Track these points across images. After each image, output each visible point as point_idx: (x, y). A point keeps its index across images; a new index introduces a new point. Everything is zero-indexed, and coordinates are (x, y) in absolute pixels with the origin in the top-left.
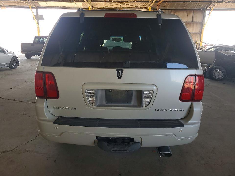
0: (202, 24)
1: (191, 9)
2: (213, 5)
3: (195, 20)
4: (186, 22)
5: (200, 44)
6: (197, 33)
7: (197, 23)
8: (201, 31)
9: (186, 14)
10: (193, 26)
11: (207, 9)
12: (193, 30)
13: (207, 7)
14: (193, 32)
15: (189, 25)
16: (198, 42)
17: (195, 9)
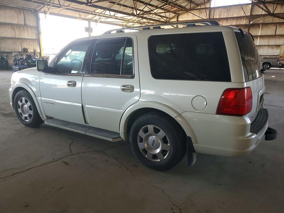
0: (37, 29)
1: (20, 9)
2: (49, 9)
3: (28, 23)
4: (18, 24)
5: (40, 53)
6: (34, 39)
7: (31, 27)
8: (38, 37)
9: (16, 14)
10: (28, 30)
11: (40, 12)
12: (28, 35)
13: (40, 10)
14: (29, 38)
15: (22, 29)
16: (38, 51)
17: (25, 9)
